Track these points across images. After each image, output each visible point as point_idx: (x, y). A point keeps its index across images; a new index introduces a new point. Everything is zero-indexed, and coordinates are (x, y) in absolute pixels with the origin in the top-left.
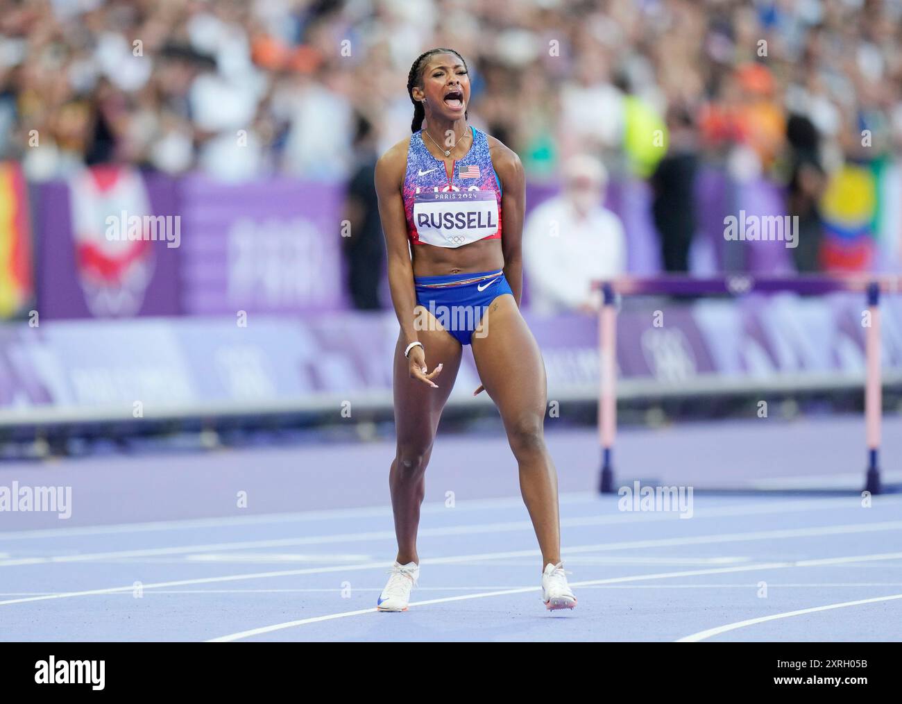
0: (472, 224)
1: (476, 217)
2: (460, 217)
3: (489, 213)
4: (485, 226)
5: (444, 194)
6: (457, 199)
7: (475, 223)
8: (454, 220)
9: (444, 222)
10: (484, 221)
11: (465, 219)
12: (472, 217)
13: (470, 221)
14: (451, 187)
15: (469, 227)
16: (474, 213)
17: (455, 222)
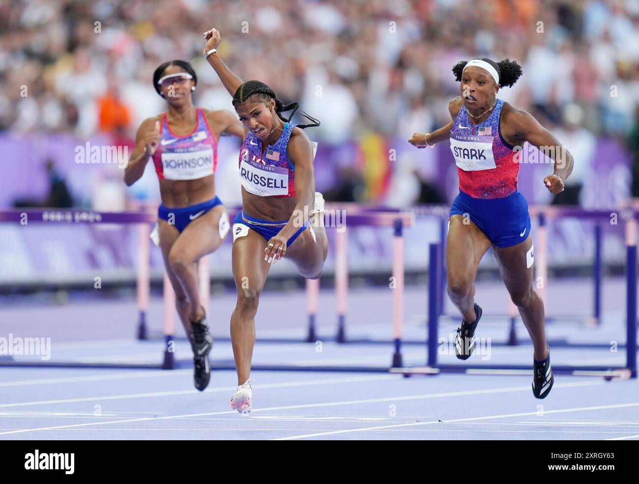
0: (270, 185)
1: (273, 182)
2: (263, 179)
3: (282, 181)
4: (279, 187)
5: (257, 163)
6: (261, 169)
7: (273, 185)
8: (259, 179)
9: (253, 179)
10: (279, 184)
11: (266, 182)
12: (270, 181)
13: (269, 183)
14: (261, 160)
15: (268, 186)
16: (272, 180)
17: (260, 181)
